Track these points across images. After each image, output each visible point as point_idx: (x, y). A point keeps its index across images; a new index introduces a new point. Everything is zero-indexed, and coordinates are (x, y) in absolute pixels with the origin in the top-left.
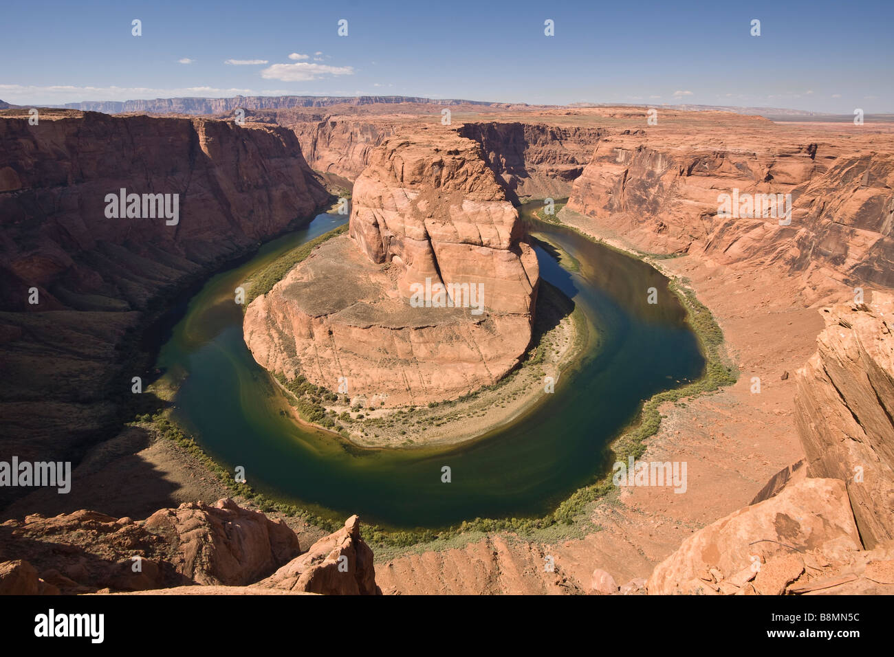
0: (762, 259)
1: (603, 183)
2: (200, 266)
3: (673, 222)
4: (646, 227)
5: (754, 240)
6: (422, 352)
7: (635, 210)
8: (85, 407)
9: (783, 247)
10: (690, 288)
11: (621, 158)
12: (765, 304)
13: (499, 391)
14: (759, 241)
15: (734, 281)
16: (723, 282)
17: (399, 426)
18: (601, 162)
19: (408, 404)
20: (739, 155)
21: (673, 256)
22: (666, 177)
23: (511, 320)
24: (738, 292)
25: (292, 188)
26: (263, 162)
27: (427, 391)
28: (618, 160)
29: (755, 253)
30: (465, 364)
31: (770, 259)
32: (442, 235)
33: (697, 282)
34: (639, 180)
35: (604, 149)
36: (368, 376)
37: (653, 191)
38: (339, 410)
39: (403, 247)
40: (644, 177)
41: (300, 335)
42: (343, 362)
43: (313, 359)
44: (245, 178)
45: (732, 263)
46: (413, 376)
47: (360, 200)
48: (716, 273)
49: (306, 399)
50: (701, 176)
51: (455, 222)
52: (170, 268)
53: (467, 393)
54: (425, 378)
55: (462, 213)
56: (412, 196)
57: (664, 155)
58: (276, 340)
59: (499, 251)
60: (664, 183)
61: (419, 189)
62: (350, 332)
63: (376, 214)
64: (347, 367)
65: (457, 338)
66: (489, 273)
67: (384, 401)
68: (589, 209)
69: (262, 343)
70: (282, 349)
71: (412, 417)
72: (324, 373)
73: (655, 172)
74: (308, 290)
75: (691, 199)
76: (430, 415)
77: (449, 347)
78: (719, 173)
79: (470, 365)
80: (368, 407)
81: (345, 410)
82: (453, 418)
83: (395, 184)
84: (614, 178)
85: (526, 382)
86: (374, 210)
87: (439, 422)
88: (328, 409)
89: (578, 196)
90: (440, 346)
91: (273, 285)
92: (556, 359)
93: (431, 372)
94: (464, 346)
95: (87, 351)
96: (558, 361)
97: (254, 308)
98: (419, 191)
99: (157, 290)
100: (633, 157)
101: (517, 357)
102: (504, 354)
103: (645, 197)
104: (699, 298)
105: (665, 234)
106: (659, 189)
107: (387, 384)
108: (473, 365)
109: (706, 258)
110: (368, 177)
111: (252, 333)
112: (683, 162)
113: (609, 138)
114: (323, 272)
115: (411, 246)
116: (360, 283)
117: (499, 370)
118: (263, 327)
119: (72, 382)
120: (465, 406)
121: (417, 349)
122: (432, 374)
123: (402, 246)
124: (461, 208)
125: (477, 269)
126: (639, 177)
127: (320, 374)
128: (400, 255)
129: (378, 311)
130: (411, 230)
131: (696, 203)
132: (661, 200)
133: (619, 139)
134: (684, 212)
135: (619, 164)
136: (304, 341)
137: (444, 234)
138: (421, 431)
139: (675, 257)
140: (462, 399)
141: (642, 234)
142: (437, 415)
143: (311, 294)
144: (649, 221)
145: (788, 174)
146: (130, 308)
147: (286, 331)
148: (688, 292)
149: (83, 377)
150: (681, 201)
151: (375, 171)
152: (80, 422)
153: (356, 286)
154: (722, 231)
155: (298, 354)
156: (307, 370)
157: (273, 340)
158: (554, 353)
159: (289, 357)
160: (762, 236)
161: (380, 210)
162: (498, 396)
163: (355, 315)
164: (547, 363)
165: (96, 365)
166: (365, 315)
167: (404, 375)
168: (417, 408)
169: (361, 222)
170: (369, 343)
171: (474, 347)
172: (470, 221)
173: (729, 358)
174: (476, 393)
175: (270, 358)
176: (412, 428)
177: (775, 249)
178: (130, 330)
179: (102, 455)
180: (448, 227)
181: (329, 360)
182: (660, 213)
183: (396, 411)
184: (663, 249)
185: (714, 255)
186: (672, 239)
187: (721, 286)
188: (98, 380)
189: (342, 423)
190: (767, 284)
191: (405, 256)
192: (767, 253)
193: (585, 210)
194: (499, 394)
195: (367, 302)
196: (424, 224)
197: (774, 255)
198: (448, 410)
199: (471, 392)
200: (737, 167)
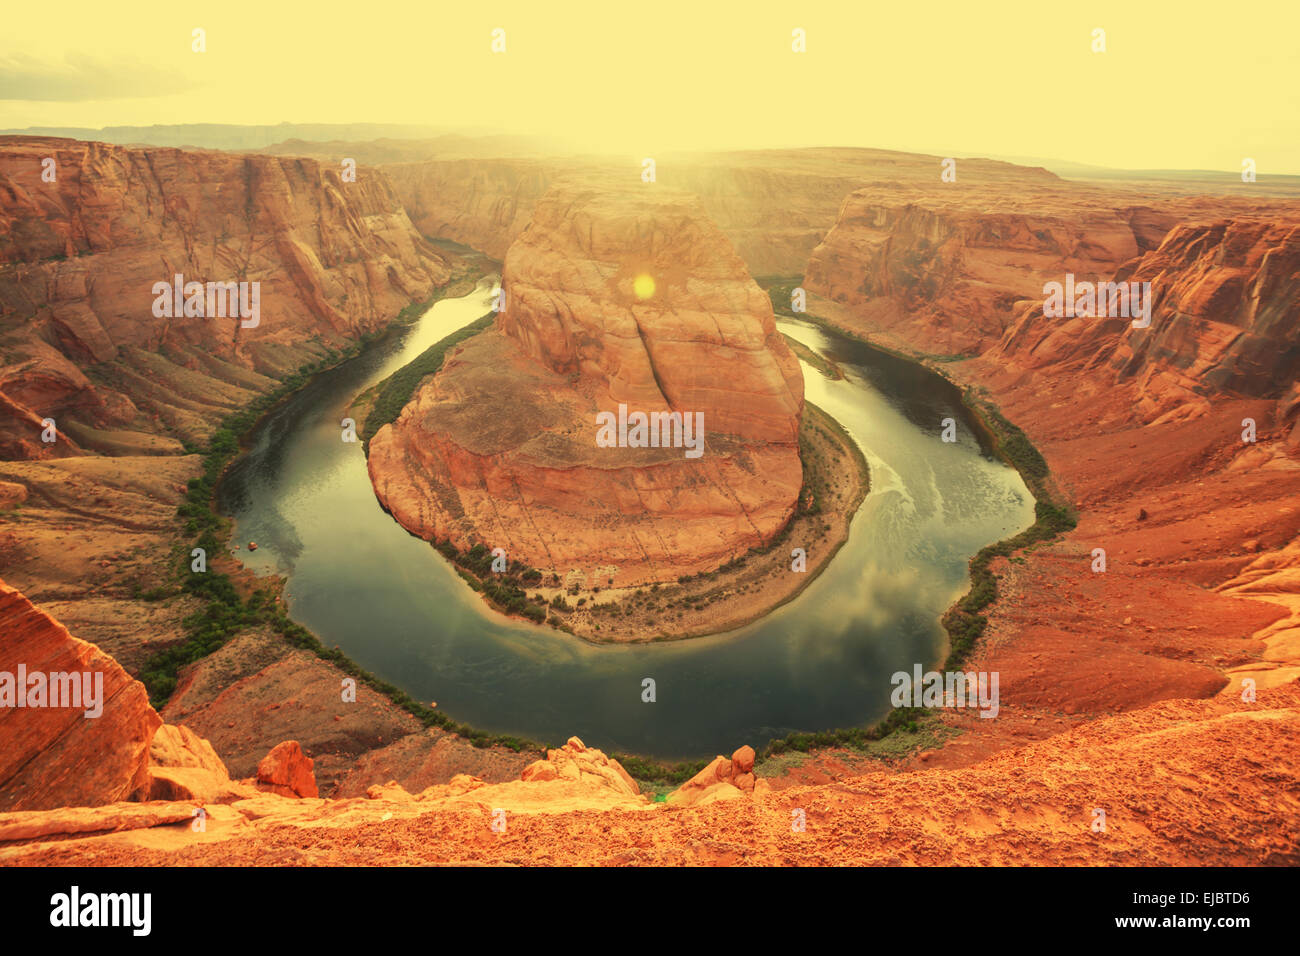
0: (1080, 361)
1: (856, 255)
2: (278, 382)
3: (958, 310)
4: (919, 317)
5: (1070, 335)
6: (655, 502)
7: (903, 293)
8: (155, 605)
9: (1107, 345)
10: (990, 401)
11: (880, 221)
12: (1093, 422)
13: (773, 553)
14: (1076, 336)
15: (1047, 392)
16: (1033, 393)
17: (642, 613)
18: (852, 224)
19: (649, 581)
20: (1040, 220)
21: (959, 357)
22: (946, 248)
23: (772, 453)
24: (1055, 406)
25: (398, 261)
26: (354, 221)
27: (672, 560)
28: (876, 222)
29: (1072, 353)
30: (720, 518)
31: (1091, 361)
32: (662, 330)
33: (1000, 392)
34: (907, 252)
35: (856, 207)
36: (581, 541)
37: (928, 267)
38: (548, 594)
39: (602, 348)
40: (915, 248)
41: (465, 484)
42: (539, 524)
43: (492, 519)
44: (332, 247)
45: (1041, 367)
46: (651, 539)
47: (522, 279)
48: (1022, 380)
49: (492, 580)
50: (992, 247)
51: (679, 311)
52: (234, 387)
53: (728, 559)
54: (668, 541)
55: (688, 297)
56: (609, 272)
57: (942, 218)
58: (427, 492)
59: (749, 353)
60: (944, 257)
61: (618, 262)
62: (543, 478)
63: (553, 298)
64: (547, 529)
65: (703, 481)
66: (736, 385)
67: (612, 577)
68: (837, 291)
69: (407, 498)
70: (440, 505)
71: (658, 599)
72: (515, 539)
73: (930, 242)
74: (463, 415)
75: (981, 279)
76: (684, 594)
77: (693, 494)
78: (1014, 244)
79: (728, 519)
80: (590, 588)
81: (557, 594)
82: (717, 596)
83: (579, 255)
84: (872, 248)
85: (807, 541)
86: (551, 293)
87: (700, 604)
88: (531, 593)
89: (819, 274)
90: (681, 493)
91: (401, 409)
92: (840, 506)
93: (674, 533)
94: (715, 492)
95: (137, 519)
96: (844, 509)
97: (381, 444)
98: (617, 265)
99: (220, 420)
100: (898, 220)
101: (788, 505)
102: (772, 502)
103: (916, 276)
104: (1007, 415)
105: (947, 327)
106: (936, 264)
107: (612, 552)
108: (732, 519)
109: (1006, 360)
110: (530, 243)
111: (386, 483)
112: (968, 229)
113: (861, 191)
114: (478, 388)
115: (616, 346)
116: (538, 403)
117: (768, 525)
118: (403, 473)
119: (127, 567)
120: (730, 578)
121: (647, 500)
122: (676, 535)
123: (600, 346)
124: (686, 291)
125: (716, 378)
126: (907, 248)
127: (508, 542)
128: (597, 361)
129: (579, 444)
130: (613, 322)
131: (987, 285)
132: (939, 280)
133: (876, 194)
134: (972, 297)
135: (879, 228)
136: (472, 493)
137: (667, 328)
138: (676, 618)
139: (962, 359)
140: (724, 570)
141: (914, 326)
142: (694, 593)
143: (471, 421)
144: (923, 309)
145: (1102, 248)
146: (185, 451)
147: (441, 479)
148: (990, 407)
149: (141, 559)
150: (968, 281)
151: (542, 235)
152: (155, 630)
153: (535, 408)
154: (1027, 324)
155: (467, 512)
156: (487, 536)
157: (423, 494)
158: (834, 498)
159: (455, 518)
160: (1081, 330)
161: (559, 293)
162: (774, 562)
163: (548, 451)
164: (828, 512)
165: (155, 539)
166: (561, 451)
167: (635, 538)
168: (664, 586)
169: (531, 311)
170: (577, 493)
171: (729, 493)
172: (702, 309)
173: (1061, 494)
174: (743, 560)
175: (425, 520)
176: (662, 615)
177: (1098, 348)
178: (193, 485)
179: (209, 678)
180: (670, 318)
181: (517, 520)
182: (939, 298)
183: (633, 591)
184: (945, 348)
185: (1016, 356)
186: (957, 334)
187: (1031, 398)
188: (165, 564)
189: (559, 614)
190: (1092, 394)
191: (605, 361)
192: (1088, 353)
193: (830, 294)
194: (774, 559)
195: (559, 430)
196: (632, 314)
197: (1096, 355)
198: (708, 586)
199: (735, 558)
200: (1037, 236)
